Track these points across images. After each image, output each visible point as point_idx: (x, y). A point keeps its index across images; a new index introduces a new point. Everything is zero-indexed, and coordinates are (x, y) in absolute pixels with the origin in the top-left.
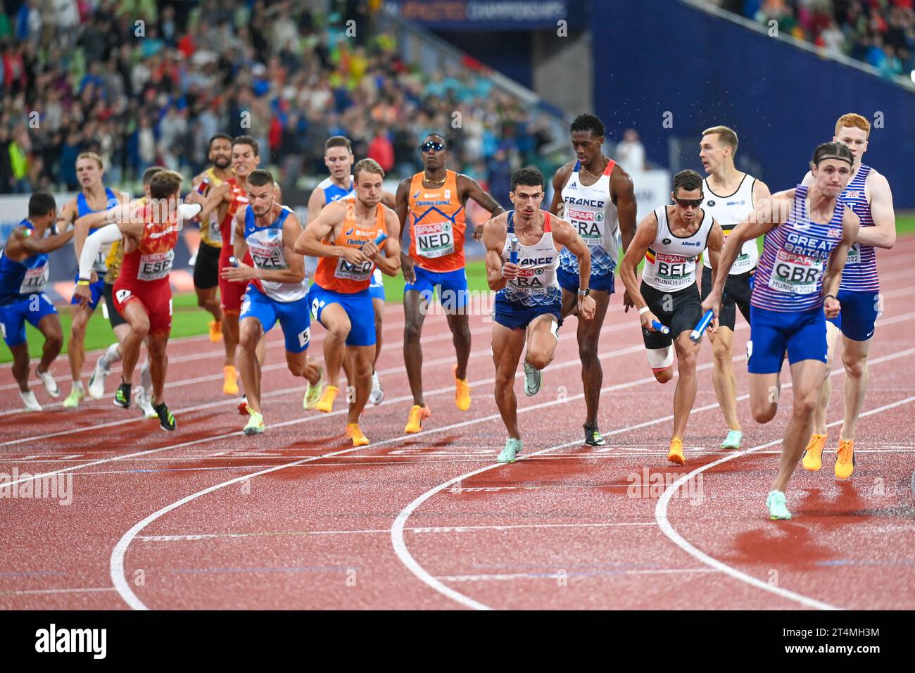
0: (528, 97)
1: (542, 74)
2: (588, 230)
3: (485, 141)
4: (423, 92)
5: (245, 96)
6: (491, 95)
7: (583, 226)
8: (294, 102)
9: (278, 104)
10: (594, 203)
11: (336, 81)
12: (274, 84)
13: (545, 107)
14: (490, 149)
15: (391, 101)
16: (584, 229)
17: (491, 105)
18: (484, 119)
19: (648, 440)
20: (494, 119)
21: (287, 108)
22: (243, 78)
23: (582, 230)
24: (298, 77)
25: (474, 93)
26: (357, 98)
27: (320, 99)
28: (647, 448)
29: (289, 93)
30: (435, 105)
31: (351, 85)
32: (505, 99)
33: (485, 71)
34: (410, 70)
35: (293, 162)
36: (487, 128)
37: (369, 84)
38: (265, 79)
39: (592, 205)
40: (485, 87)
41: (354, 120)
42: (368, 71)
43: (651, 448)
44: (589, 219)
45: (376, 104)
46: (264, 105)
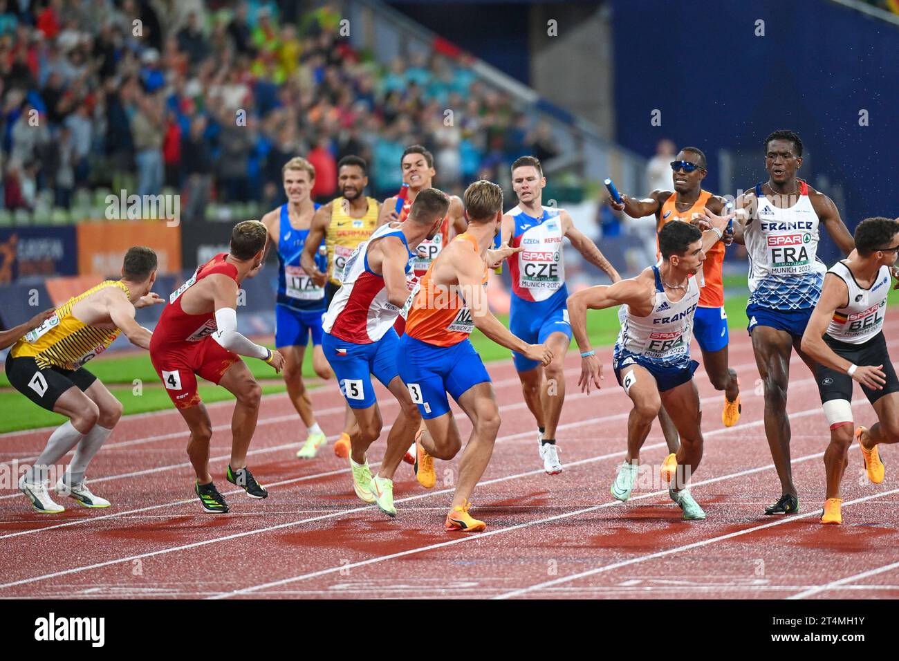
0: (523, 94)
1: (541, 63)
2: (796, 256)
3: (463, 156)
4: (379, 86)
5: (132, 92)
6: (472, 91)
7: (790, 252)
8: (199, 101)
9: (176, 102)
10: (801, 225)
11: (258, 70)
12: (171, 76)
13: (545, 108)
14: (471, 165)
15: (335, 100)
16: (791, 256)
17: (473, 104)
18: (462, 124)
19: (691, 568)
20: (474, 124)
21: (191, 109)
22: (128, 66)
23: (789, 258)
24: (206, 66)
25: (450, 88)
26: (286, 95)
27: (235, 96)
28: (689, 580)
29: (193, 88)
30: (394, 105)
31: (279, 77)
32: (492, 97)
33: (464, 59)
34: (360, 57)
35: (199, 183)
36: (465, 137)
37: (305, 76)
38: (159, 69)
39: (799, 227)
40: (464, 80)
41: (281, 126)
42: (303, 58)
43: (695, 581)
44: (797, 243)
45: (313, 105)
46: (157, 104)
